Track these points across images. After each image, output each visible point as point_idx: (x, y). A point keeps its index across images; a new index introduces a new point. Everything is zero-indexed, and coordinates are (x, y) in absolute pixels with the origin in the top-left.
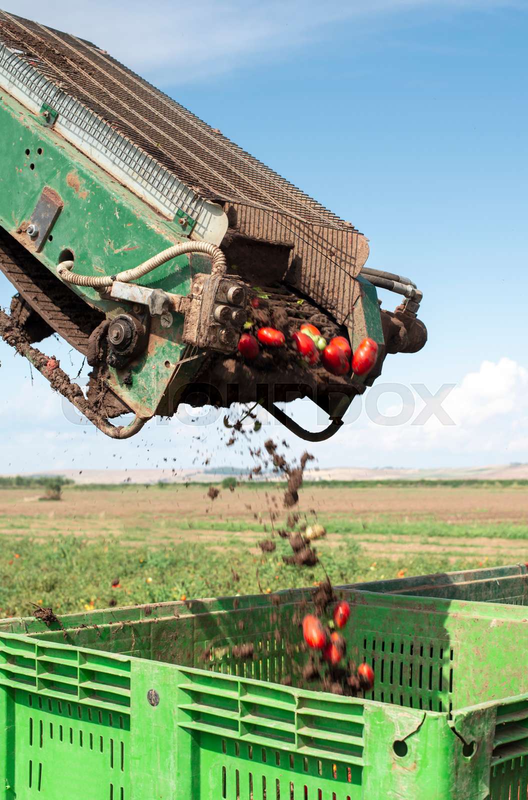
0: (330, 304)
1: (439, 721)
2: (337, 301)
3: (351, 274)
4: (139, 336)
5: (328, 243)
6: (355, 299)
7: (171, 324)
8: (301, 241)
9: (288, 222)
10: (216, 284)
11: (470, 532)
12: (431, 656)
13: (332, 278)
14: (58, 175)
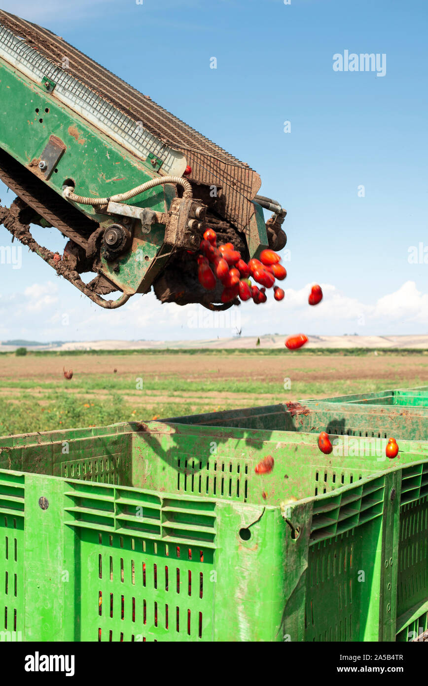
0: (233, 218)
1: (275, 513)
2: (238, 216)
3: (248, 198)
4: (127, 239)
5: (231, 177)
6: (251, 215)
7: (149, 231)
8: (211, 175)
9: (201, 162)
10: (189, 205)
11: (204, 387)
12: (231, 471)
13: (234, 200)
14: (62, 127)
